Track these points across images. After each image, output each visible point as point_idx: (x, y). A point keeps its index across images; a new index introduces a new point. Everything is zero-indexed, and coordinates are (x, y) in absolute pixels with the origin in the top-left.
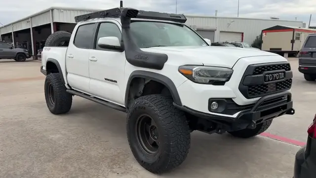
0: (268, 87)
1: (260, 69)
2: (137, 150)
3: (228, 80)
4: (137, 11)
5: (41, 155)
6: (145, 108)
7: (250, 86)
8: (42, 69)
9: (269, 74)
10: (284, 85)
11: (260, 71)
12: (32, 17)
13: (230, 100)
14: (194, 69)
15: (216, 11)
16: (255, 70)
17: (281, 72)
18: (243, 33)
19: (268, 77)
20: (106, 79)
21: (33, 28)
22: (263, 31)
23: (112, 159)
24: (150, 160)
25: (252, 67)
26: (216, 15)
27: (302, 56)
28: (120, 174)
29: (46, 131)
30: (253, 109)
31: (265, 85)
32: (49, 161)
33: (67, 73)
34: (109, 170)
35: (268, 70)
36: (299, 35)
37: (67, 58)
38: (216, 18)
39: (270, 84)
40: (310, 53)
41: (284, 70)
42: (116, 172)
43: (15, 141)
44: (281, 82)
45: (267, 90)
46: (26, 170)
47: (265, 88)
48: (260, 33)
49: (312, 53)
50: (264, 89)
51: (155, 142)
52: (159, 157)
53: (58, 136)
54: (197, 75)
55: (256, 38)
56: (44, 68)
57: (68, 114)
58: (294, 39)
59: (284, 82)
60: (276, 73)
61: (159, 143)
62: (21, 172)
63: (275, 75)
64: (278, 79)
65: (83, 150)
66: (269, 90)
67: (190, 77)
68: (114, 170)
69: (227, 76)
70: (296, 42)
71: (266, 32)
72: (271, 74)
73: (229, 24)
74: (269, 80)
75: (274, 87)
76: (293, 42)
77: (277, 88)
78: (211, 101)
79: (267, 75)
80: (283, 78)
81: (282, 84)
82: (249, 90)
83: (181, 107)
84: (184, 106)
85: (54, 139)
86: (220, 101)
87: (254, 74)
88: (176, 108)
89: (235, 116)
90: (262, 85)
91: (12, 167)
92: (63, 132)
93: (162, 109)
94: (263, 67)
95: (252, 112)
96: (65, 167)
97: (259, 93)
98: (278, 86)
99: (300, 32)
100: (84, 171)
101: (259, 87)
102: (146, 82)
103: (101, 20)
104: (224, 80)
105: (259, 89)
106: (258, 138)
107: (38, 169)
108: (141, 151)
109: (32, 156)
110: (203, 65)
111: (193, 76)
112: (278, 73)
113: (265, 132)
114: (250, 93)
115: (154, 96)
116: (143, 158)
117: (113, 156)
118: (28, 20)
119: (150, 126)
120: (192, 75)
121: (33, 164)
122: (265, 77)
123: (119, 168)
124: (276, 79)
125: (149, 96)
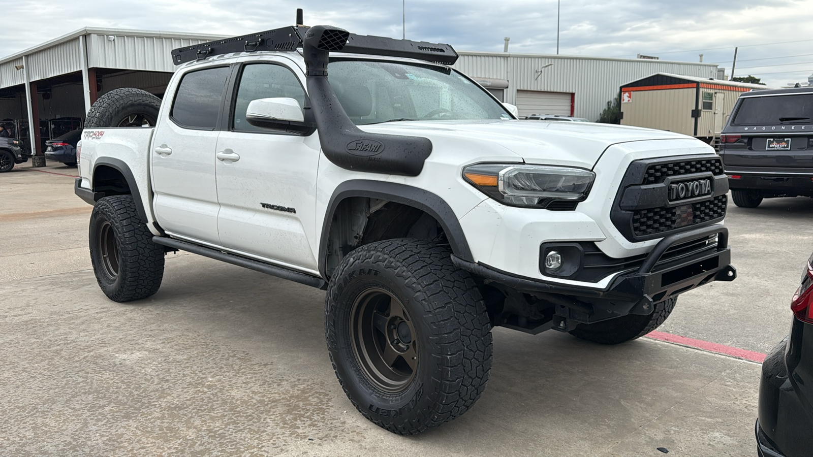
0: (674, 214)
1: (657, 171)
2: (356, 379)
3: (583, 198)
4: (346, 34)
5: (102, 403)
6: (376, 273)
7: (636, 211)
8: (79, 186)
9: (677, 182)
10: (711, 210)
11: (658, 174)
12: (28, 55)
13: (590, 245)
14: (502, 173)
15: (507, 40)
16: (647, 173)
17: (704, 179)
18: (573, 95)
19: (677, 189)
20: (264, 205)
21: (31, 83)
22: (623, 89)
23: (288, 406)
24: (394, 403)
25: (641, 164)
26: (506, 49)
27: (725, 148)
28: (317, 441)
29: (103, 343)
30: (646, 266)
31: (670, 210)
32: (127, 416)
33: (152, 194)
34: (288, 433)
35: (676, 173)
36: (710, 96)
37: (153, 154)
38: (506, 57)
39: (680, 206)
40: (746, 141)
41: (710, 173)
42: (305, 437)
43: (24, 370)
44: (703, 203)
45: (673, 222)
46: (69, 439)
47: (669, 215)
48: (615, 94)
49: (750, 138)
50: (667, 219)
51: (400, 357)
52: (417, 394)
53: (137, 355)
54: (509, 186)
55: (605, 107)
56: (87, 184)
57: (155, 299)
58: (700, 107)
59: (711, 202)
60: (692, 180)
61: (413, 358)
62: (57, 446)
63: (691, 185)
64: (699, 195)
65: (209, 387)
66: (678, 221)
67: (491, 192)
68: (300, 431)
69: (583, 189)
70: (705, 114)
71: (629, 92)
72: (682, 181)
73: (538, 73)
74: (678, 198)
75: (689, 215)
76: (696, 114)
77: (695, 217)
78: (545, 248)
79: (674, 186)
80: (708, 193)
81: (707, 207)
82: (635, 221)
83: (472, 266)
84: (480, 263)
85: (128, 362)
86: (566, 249)
87: (646, 182)
88: (459, 269)
89: (603, 284)
90: (662, 209)
91: (30, 434)
92: (149, 345)
93: (423, 272)
94: (665, 165)
95: (642, 273)
96: (170, 429)
97: (657, 230)
98: (698, 213)
99: (712, 91)
100: (222, 436)
101: (656, 214)
102: (373, 209)
103: (244, 57)
104: (575, 197)
105: (657, 217)
106: (641, 345)
107: (102, 436)
108: (366, 382)
109: (77, 407)
110: (524, 163)
111: (501, 188)
112: (697, 180)
113: (658, 328)
114: (636, 229)
115: (396, 242)
116: (372, 399)
117: (291, 397)
118: (18, 64)
119: (389, 318)
120: (497, 186)
121: (86, 424)
122: (670, 190)
123: (310, 425)
124: (693, 196)
125: (386, 243)
